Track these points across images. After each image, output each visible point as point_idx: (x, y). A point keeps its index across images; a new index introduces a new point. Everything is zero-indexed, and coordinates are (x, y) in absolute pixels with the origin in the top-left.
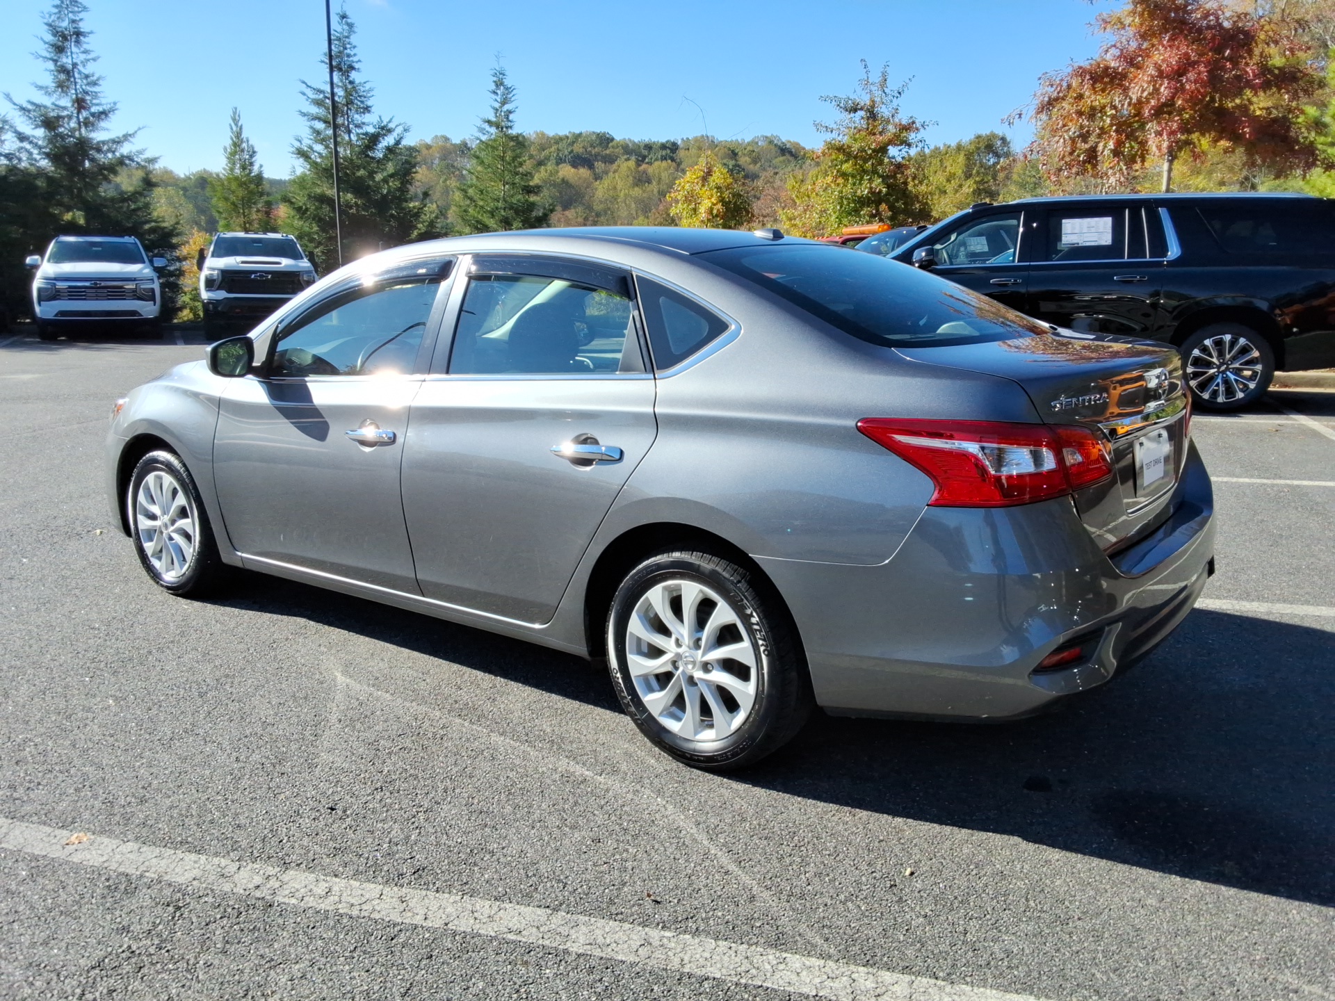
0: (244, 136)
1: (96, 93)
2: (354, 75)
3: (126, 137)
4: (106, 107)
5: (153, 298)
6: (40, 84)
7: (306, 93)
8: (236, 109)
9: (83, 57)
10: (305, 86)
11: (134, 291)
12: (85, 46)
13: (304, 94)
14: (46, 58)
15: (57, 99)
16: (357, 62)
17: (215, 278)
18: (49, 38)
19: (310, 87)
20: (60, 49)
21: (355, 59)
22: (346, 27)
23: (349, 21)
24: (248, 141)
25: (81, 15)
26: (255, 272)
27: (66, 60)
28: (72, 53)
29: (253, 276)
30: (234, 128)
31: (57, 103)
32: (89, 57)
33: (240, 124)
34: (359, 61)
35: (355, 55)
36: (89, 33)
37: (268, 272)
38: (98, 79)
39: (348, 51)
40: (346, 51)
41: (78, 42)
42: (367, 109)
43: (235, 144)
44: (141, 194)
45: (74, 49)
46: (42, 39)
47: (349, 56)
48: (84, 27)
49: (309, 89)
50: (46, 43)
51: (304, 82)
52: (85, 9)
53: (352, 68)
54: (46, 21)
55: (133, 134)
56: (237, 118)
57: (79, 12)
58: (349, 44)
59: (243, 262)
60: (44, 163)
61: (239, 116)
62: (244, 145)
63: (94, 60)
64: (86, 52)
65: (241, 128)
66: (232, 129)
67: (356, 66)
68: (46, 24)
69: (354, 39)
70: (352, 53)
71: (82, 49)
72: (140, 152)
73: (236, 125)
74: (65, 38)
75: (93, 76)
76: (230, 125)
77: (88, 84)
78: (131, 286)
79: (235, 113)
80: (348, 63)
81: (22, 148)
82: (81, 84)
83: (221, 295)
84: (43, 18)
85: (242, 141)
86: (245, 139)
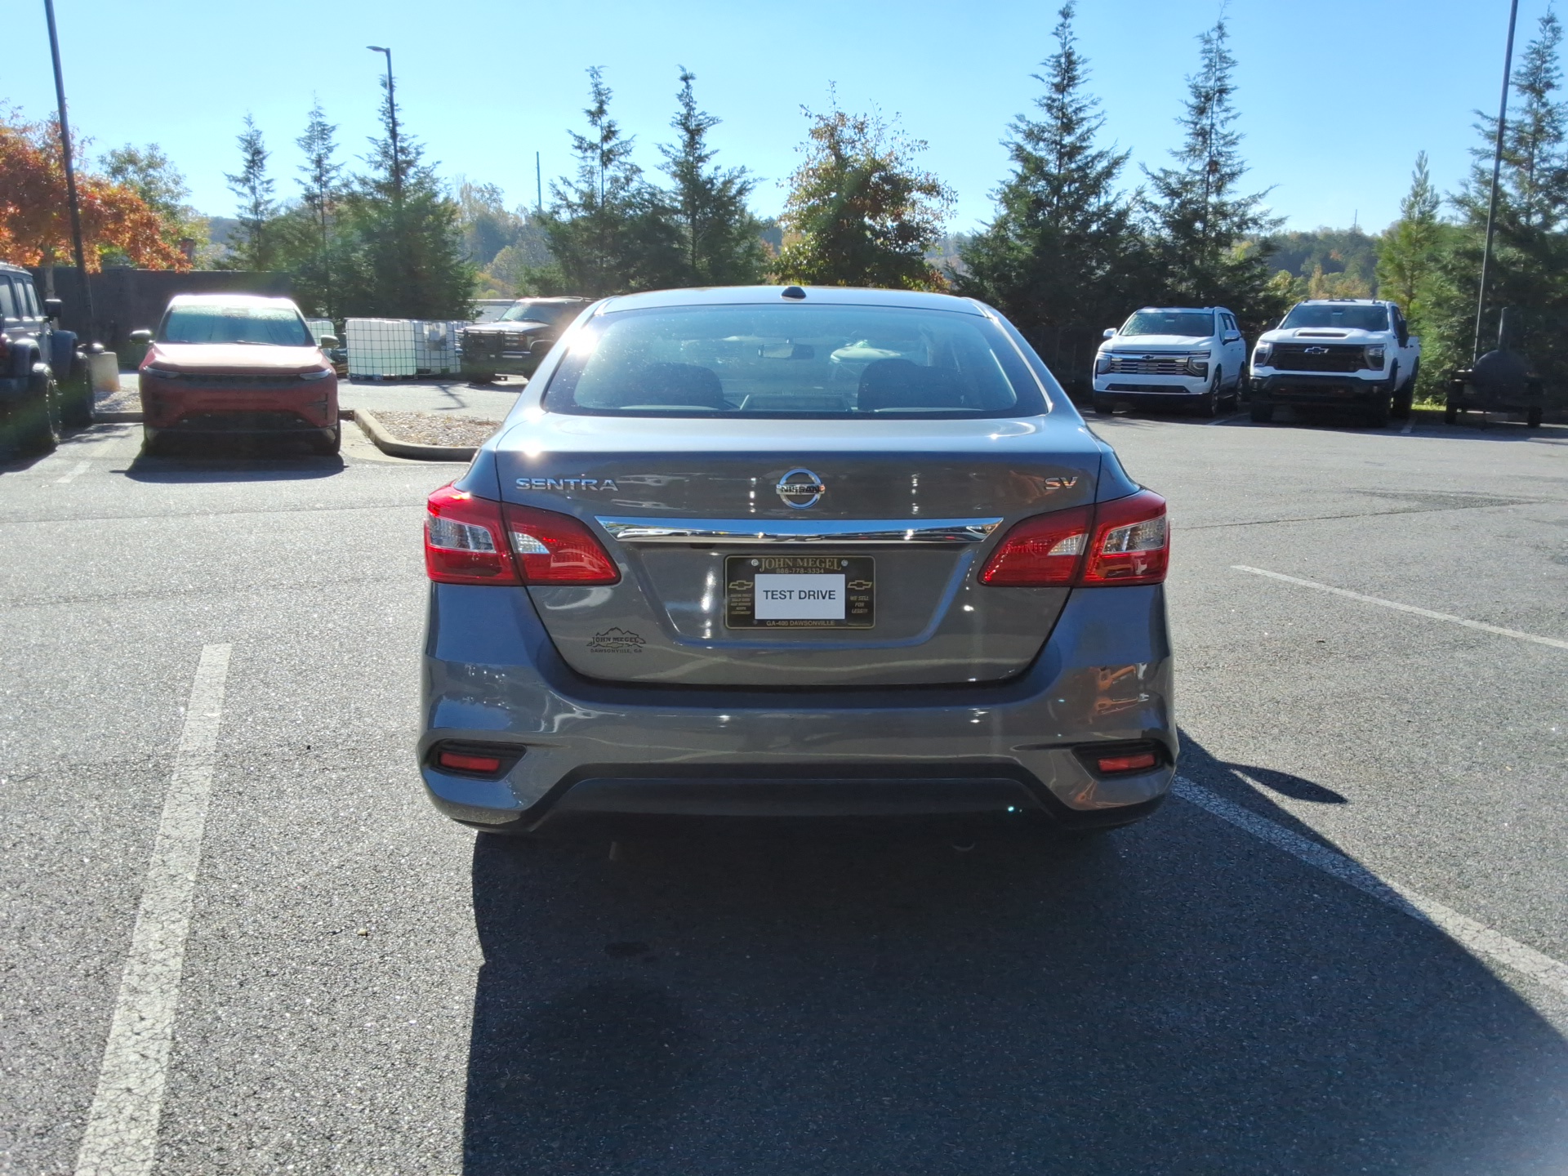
0: (1429, 183)
1: (1229, 152)
2: (1550, 96)
3: (1254, 199)
4: (1236, 169)
5: (1205, 374)
6: (1175, 150)
7: (1482, 125)
8: (1423, 152)
9: (1223, 116)
10: (1479, 116)
11: (1186, 365)
12: (1227, 104)
13: (1477, 126)
14: (1187, 122)
15: (1191, 164)
16: (1557, 77)
17: (1266, 352)
18: (1193, 101)
19: (1487, 117)
20: (1201, 111)
21: (1555, 74)
22: (1549, 34)
23: (1556, 25)
24: (1432, 190)
25: (1228, 72)
26: (1309, 345)
27: (1206, 122)
28: (1212, 113)
29: (1306, 351)
30: (1418, 175)
31: (1191, 168)
32: (1230, 115)
33: (1425, 171)
34: (1561, 75)
35: (1557, 68)
36: (1233, 89)
37: (1325, 346)
38: (1237, 138)
39: (1547, 65)
40: (1544, 66)
41: (1220, 101)
42: (1559, 137)
43: (1416, 195)
44: (1258, 261)
45: (1216, 109)
46: (1186, 103)
47: (1548, 71)
48: (1229, 83)
49: (1486, 121)
50: (1189, 106)
51: (1480, 113)
52: (1234, 63)
53: (1549, 85)
54: (1190, 83)
55: (1264, 194)
56: (1423, 163)
57: (1227, 68)
58: (1549, 55)
59: (1301, 334)
60: (1166, 233)
61: (1426, 161)
62: (1428, 195)
63: (1234, 117)
64: (1227, 110)
65: (1427, 175)
66: (1415, 177)
67: (1556, 82)
68: (1190, 86)
69: (1558, 49)
70: (1552, 67)
71: (1223, 108)
72: (1265, 214)
73: (1421, 172)
74: (1208, 98)
75: (1232, 134)
76: (1414, 173)
77: (1225, 144)
78: (1182, 360)
79: (1421, 158)
80: (1545, 80)
81: (1147, 218)
82: (1217, 144)
83: (1269, 371)
84: (1188, 80)
85: (1425, 191)
86: (1429, 188)
